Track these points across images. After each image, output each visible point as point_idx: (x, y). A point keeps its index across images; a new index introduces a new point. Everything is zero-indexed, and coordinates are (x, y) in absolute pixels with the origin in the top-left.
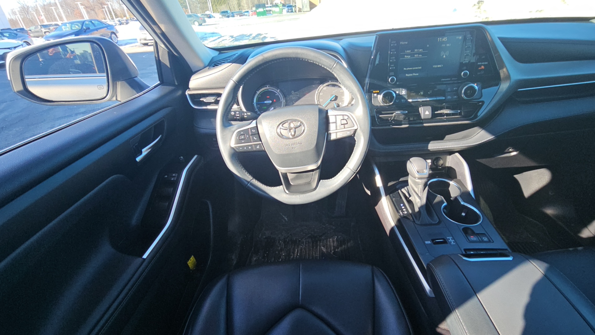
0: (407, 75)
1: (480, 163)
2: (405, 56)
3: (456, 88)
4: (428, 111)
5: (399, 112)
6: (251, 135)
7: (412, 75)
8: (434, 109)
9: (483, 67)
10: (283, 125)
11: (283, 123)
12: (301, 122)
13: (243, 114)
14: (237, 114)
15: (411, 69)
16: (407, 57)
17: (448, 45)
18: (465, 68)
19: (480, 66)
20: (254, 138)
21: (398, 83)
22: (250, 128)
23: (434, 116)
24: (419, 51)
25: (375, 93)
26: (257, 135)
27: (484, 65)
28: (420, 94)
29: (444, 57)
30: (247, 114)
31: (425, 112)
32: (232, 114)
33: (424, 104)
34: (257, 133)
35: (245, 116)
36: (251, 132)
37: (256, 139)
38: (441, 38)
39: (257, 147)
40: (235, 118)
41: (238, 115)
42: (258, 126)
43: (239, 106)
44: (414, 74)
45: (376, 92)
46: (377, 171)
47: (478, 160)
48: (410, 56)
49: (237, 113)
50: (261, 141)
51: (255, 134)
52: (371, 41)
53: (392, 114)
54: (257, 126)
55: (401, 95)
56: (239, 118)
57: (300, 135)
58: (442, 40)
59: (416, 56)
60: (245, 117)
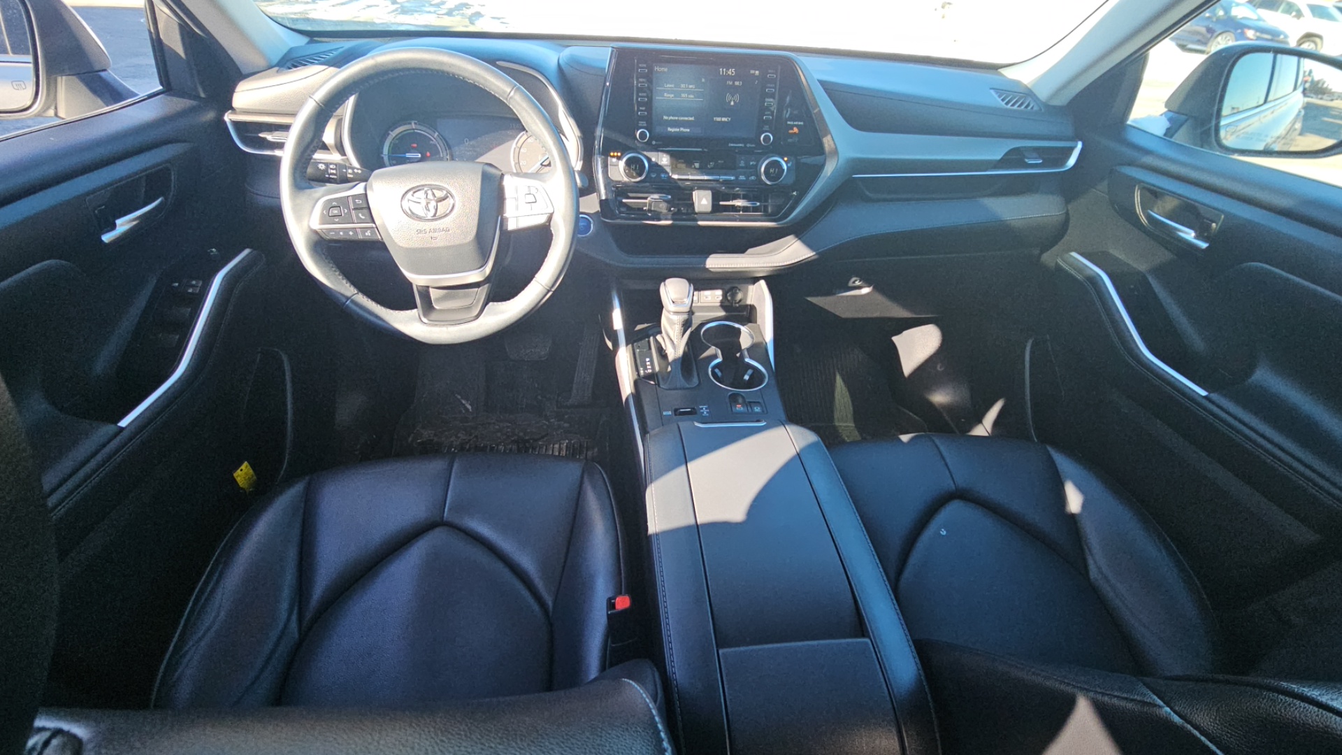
0: (669, 129)
1: (811, 303)
2: (665, 95)
3: (754, 163)
4: (707, 200)
5: (656, 196)
6: (354, 209)
7: (678, 130)
8: (716, 197)
9: (796, 130)
10: (414, 192)
11: (414, 190)
12: (448, 192)
13: (345, 170)
14: (332, 169)
15: (677, 118)
16: (668, 95)
17: (737, 83)
18: (766, 128)
19: (791, 127)
20: (360, 215)
21: (654, 143)
22: (352, 196)
23: (717, 209)
24: (688, 88)
25: (614, 157)
26: (366, 211)
27: (797, 126)
28: (693, 166)
29: (732, 103)
30: (354, 172)
31: (702, 201)
32: (320, 167)
33: (701, 186)
34: (365, 206)
35: (350, 174)
36: (354, 202)
37: (363, 217)
38: (724, 70)
39: (367, 234)
40: (327, 176)
41: (334, 172)
42: (369, 193)
43: (344, 157)
44: (682, 129)
45: (616, 154)
46: (616, 303)
47: (809, 299)
48: (673, 95)
49: (331, 166)
50: (373, 222)
51: (362, 208)
52: (602, 57)
53: (646, 198)
54: (366, 195)
55: (660, 166)
56: (335, 177)
57: (446, 215)
58: (726, 73)
59: (683, 95)
60: (349, 176)
